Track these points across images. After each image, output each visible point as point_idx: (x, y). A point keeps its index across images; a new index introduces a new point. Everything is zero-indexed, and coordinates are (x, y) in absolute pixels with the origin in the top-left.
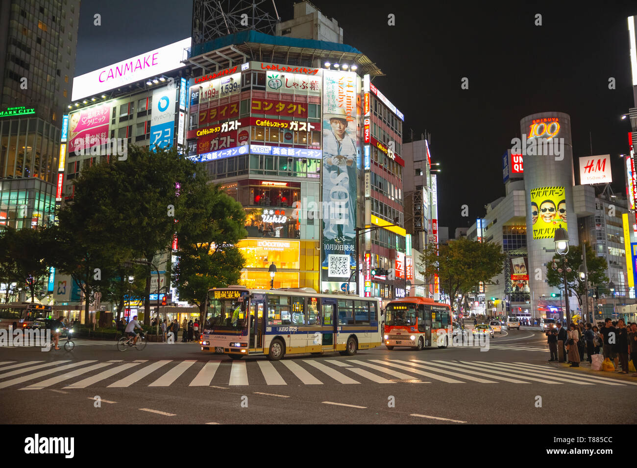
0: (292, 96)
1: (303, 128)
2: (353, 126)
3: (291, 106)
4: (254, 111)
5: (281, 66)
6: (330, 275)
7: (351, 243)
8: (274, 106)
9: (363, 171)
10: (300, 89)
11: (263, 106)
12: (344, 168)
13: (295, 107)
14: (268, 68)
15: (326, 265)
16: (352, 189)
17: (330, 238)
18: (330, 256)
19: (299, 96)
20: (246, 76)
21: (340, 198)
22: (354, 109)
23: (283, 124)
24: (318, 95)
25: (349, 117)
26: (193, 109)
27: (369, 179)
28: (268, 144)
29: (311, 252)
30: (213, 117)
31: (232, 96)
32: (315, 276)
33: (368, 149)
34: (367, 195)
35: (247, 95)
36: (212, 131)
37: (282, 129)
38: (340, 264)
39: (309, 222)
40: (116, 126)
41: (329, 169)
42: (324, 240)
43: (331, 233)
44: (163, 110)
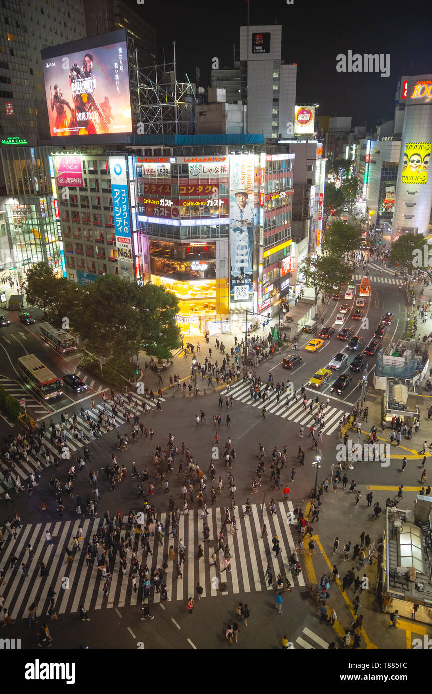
0: (208, 179)
1: (217, 204)
2: (252, 198)
3: (207, 187)
4: (181, 195)
5: (198, 158)
6: (236, 298)
7: (249, 278)
8: (195, 189)
9: (259, 227)
10: (213, 173)
11: (188, 190)
12: (245, 228)
13: (210, 187)
14: (189, 161)
15: (234, 292)
16: (251, 241)
17: (235, 276)
18: (236, 287)
19: (213, 179)
20: (174, 167)
21: (242, 249)
22: (254, 184)
23: (202, 203)
24: (227, 177)
25: (249, 191)
26: (139, 180)
27: (263, 231)
28: (192, 218)
29: (224, 286)
30: (153, 191)
31: (165, 179)
32: (226, 300)
33: (262, 210)
34: (261, 243)
35: (175, 181)
36: (154, 202)
37: (201, 206)
38: (242, 292)
39: (222, 266)
40: (87, 176)
41: (235, 230)
42: (232, 278)
43: (236, 272)
44: (118, 174)
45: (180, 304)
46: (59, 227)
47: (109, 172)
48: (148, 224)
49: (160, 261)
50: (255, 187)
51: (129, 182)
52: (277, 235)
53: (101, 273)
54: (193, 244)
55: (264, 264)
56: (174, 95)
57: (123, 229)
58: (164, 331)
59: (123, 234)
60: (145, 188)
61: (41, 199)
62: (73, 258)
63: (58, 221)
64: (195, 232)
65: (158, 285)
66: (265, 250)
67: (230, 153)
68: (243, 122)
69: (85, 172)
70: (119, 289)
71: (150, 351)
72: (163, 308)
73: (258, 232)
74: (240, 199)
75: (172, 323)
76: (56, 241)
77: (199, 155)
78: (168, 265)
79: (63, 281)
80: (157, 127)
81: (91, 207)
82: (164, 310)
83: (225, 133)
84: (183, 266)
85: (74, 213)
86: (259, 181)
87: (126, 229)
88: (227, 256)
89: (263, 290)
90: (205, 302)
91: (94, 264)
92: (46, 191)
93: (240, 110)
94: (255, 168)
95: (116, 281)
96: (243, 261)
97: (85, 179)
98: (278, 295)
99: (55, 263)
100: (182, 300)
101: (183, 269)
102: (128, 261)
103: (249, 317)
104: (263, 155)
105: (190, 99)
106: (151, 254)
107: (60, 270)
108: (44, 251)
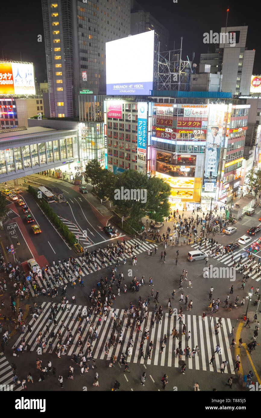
0: (195, 118)
1: (199, 133)
2: (221, 131)
3: (194, 122)
4: (178, 126)
5: (190, 105)
6: (205, 190)
7: (215, 179)
8: (187, 123)
9: (224, 148)
10: (199, 115)
11: (182, 123)
12: (215, 149)
13: (196, 123)
14: (185, 106)
15: (204, 187)
16: (218, 157)
17: (206, 177)
18: (206, 184)
19: (198, 118)
20: (176, 110)
21: (212, 161)
22: (223, 122)
23: (190, 132)
24: (207, 117)
25: (220, 126)
26: (154, 116)
27: (226, 151)
28: (184, 140)
29: (199, 182)
30: (162, 123)
31: (170, 117)
32: (199, 191)
33: (227, 139)
34: (224, 158)
35: (176, 118)
36: (162, 129)
37: (190, 134)
38: (210, 187)
39: (199, 170)
40: (125, 112)
41: (209, 149)
42: (204, 178)
43: (207, 175)
44: (142, 112)
45: (172, 191)
46: (106, 140)
47: (137, 111)
48: (157, 142)
49: (162, 164)
50: (224, 124)
51: (148, 117)
52: (234, 154)
53: (126, 168)
54: (183, 155)
55: (225, 171)
56: (179, 68)
57: (142, 144)
58: (160, 205)
59: (142, 147)
60: (157, 121)
61: (97, 124)
62: (112, 158)
63: (105, 137)
64: (184, 149)
65: (160, 178)
66: (226, 162)
67: (210, 103)
68: (220, 85)
69: (123, 110)
70: (138, 178)
71: (151, 216)
72: (162, 192)
73: (223, 151)
74: (214, 131)
75: (166, 201)
76: (103, 148)
77: (191, 103)
78: (166, 167)
79: (106, 171)
80: (167, 86)
81: (125, 130)
82: (162, 193)
83: (208, 91)
84: (175, 168)
85: (115, 133)
86: (226, 120)
87: (144, 145)
88: (202, 165)
89: (223, 187)
90: (186, 190)
91: (123, 162)
92: (100, 120)
93: (218, 78)
94: (225, 112)
95: (136, 173)
96: (212, 168)
97: (123, 114)
98: (232, 191)
99: (101, 160)
100: (173, 188)
101: (175, 170)
102: (143, 163)
103: (213, 202)
104: (231, 105)
105: (188, 70)
106: (157, 160)
107: (104, 165)
108: (96, 154)
